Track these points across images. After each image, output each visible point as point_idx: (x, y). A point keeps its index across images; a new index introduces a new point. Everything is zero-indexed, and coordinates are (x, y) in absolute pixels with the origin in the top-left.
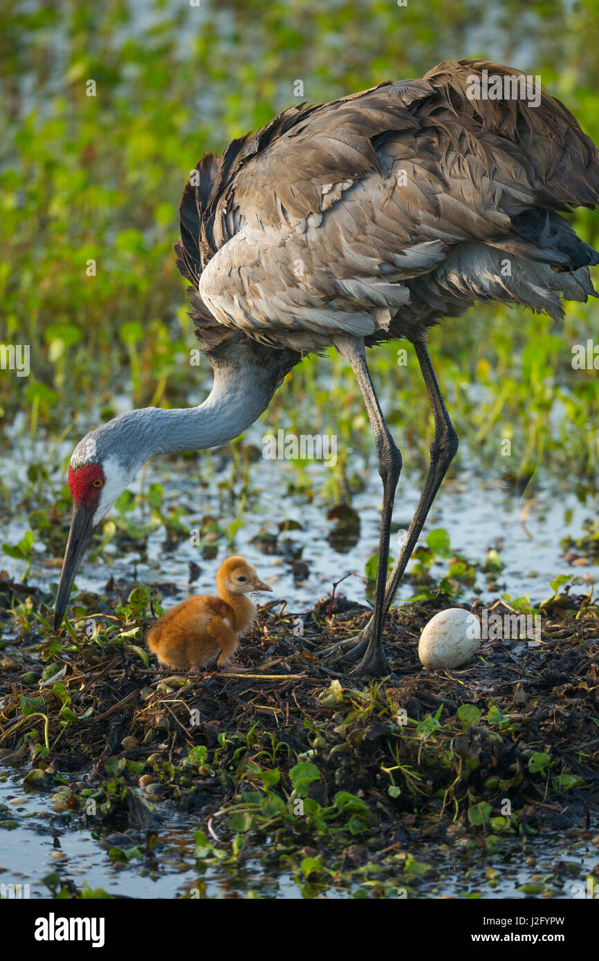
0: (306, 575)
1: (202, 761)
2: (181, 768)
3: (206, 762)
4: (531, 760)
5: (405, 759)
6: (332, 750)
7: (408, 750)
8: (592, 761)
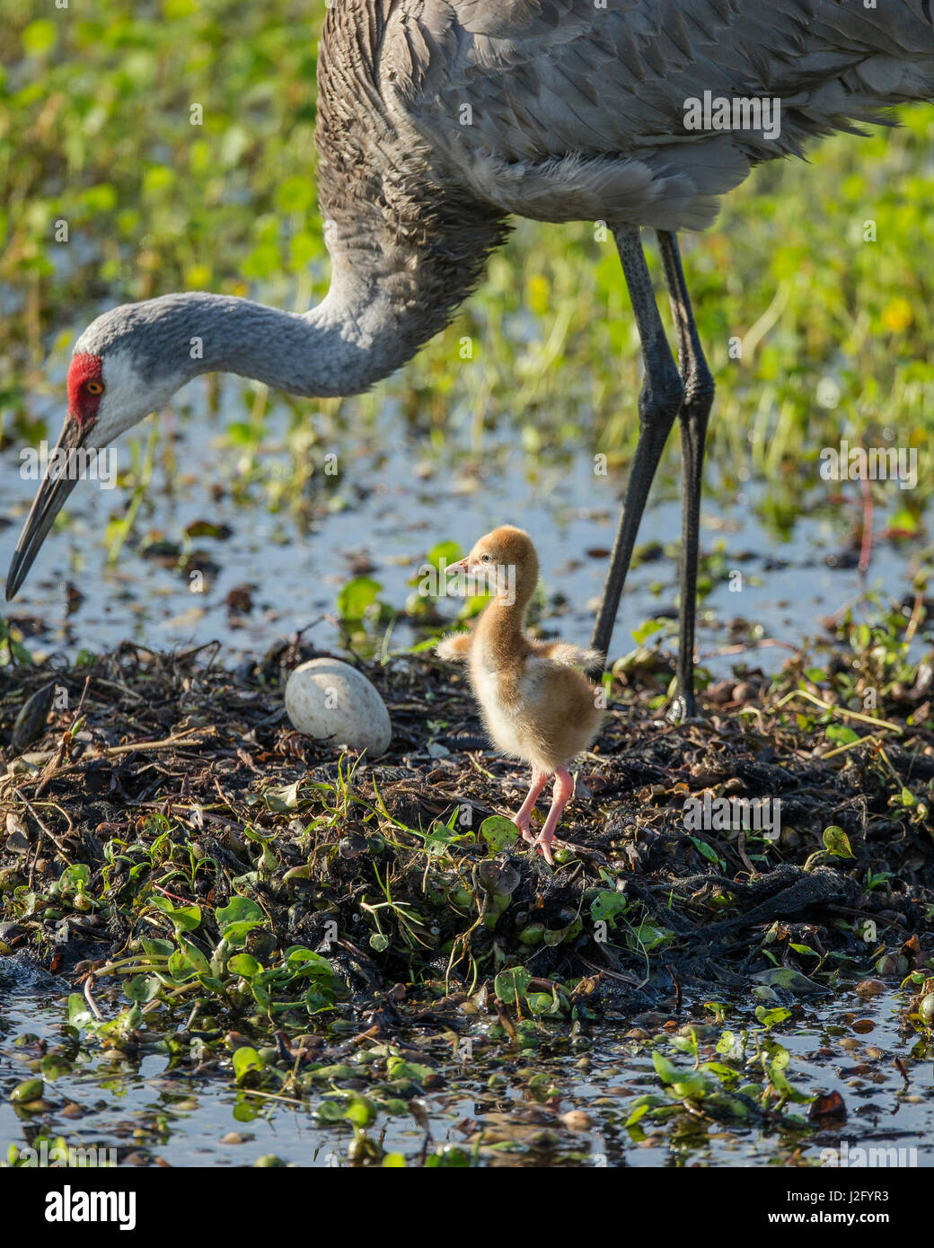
0: (248, 608)
1: (79, 886)
2: (46, 898)
3: (87, 889)
4: (594, 903)
5: (399, 892)
6: (287, 875)
7: (404, 878)
8: (689, 907)
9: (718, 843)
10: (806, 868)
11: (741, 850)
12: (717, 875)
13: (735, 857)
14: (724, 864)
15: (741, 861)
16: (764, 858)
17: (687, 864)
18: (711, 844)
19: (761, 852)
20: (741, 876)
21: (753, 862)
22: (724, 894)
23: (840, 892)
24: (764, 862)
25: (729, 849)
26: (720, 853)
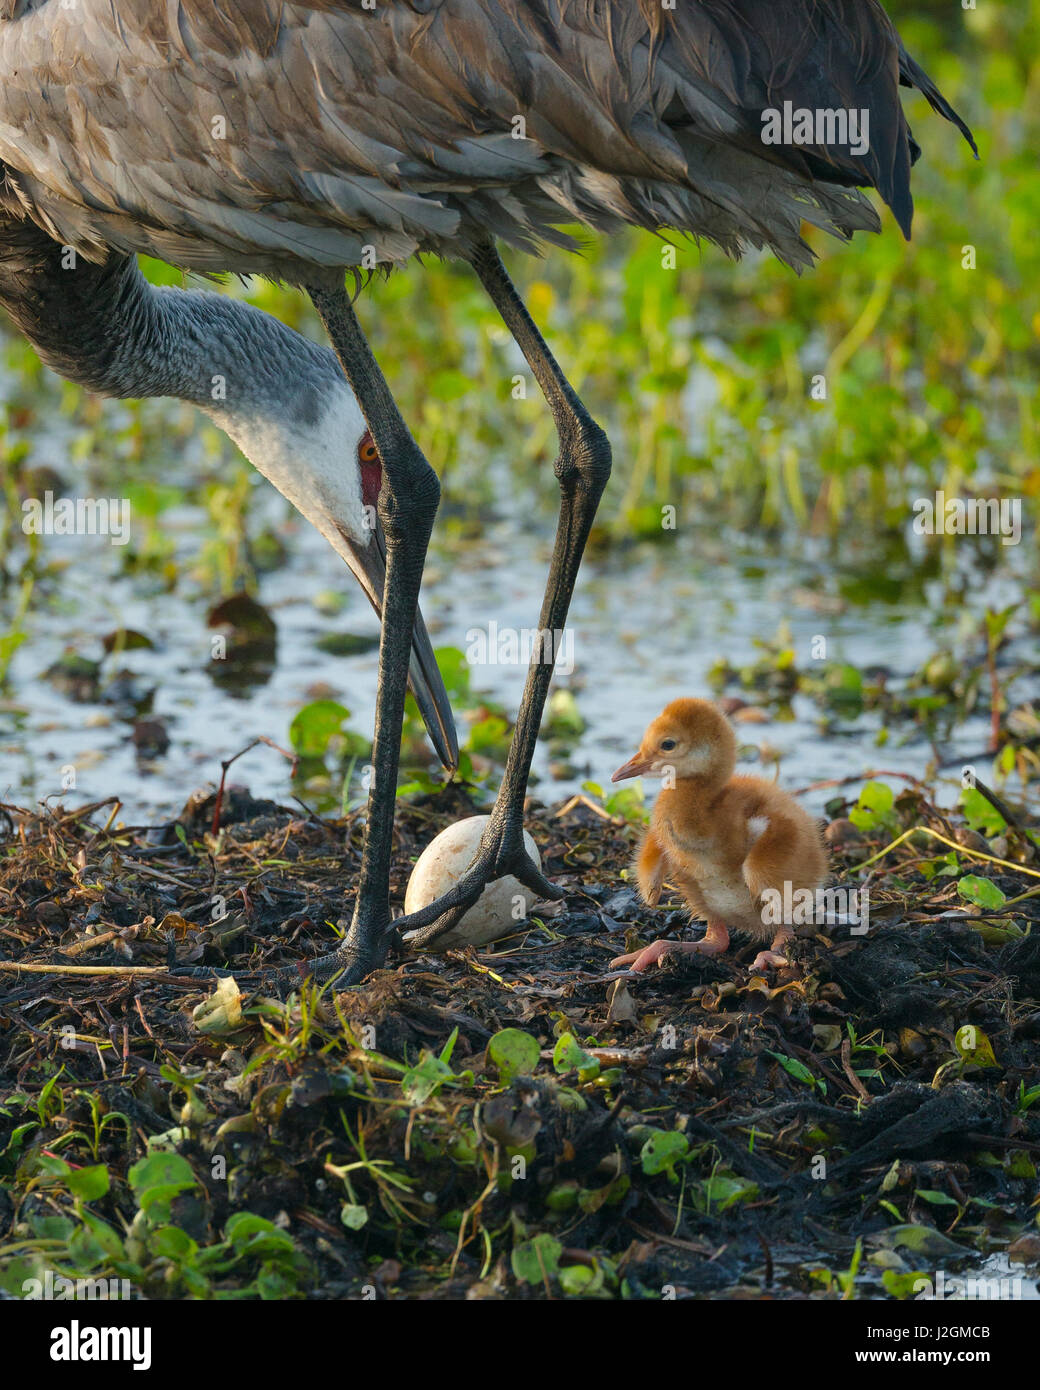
0: (163, 746)
4: (646, 1147)
5: (377, 1147)
6: (222, 1129)
7: (383, 1127)
8: (777, 1148)
9: (814, 1056)
10: (934, 1085)
11: (846, 1064)
12: (812, 1102)
13: (838, 1075)
14: (823, 1086)
15: (846, 1078)
16: (877, 1073)
17: (771, 1088)
18: (804, 1059)
19: (872, 1066)
20: (846, 1102)
21: (863, 1079)
22: (823, 1127)
23: (982, 1116)
24: (877, 1079)
25: (829, 1065)
26: (816, 1070)
